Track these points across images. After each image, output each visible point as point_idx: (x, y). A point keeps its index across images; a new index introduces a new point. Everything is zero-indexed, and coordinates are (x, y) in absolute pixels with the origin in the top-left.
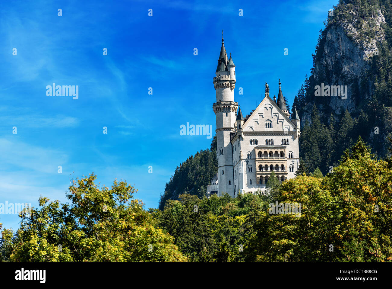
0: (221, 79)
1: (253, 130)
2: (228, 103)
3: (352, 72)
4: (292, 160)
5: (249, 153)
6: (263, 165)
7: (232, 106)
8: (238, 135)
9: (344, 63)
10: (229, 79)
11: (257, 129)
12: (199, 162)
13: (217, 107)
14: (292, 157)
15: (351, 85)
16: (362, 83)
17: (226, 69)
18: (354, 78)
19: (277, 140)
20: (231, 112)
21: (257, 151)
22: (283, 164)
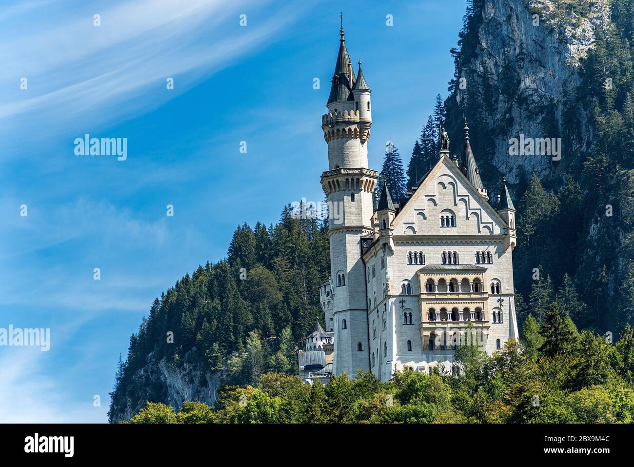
0: (341, 119)
1: (415, 232)
2: (355, 172)
3: (543, 90)
4: (499, 298)
5: (406, 283)
6: (438, 308)
7: (365, 178)
8: (381, 243)
9: (523, 71)
10: (357, 119)
11: (422, 229)
12: (205, 289)
13: (331, 180)
14: (498, 292)
15: (541, 118)
16: (564, 114)
17: (351, 97)
18: (546, 103)
19: (467, 255)
20: (362, 192)
21: (424, 278)
22: (481, 305)
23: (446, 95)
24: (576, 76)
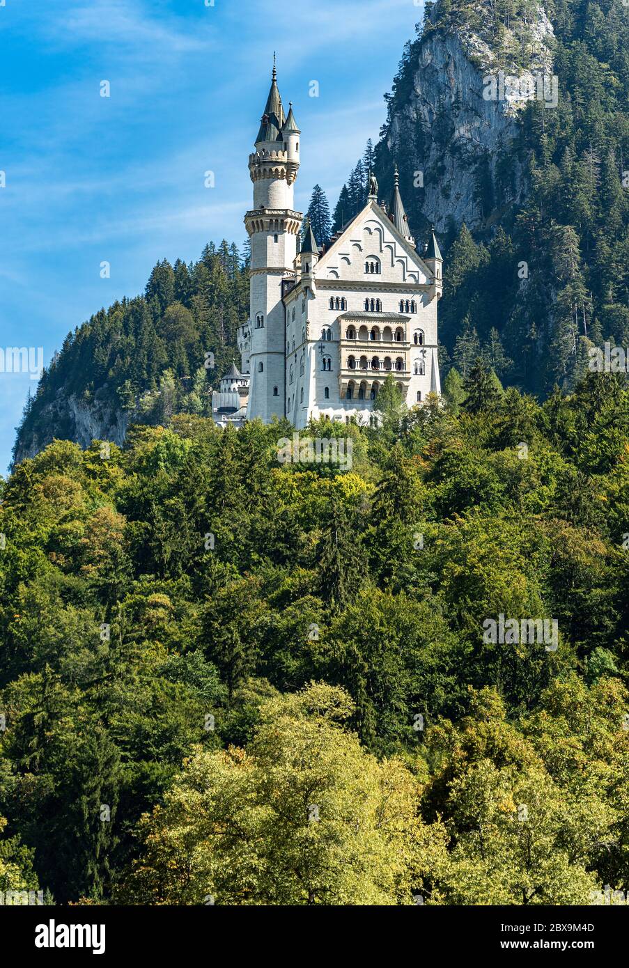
0: (268, 159)
1: (338, 277)
2: (279, 212)
3: (477, 141)
4: (421, 348)
5: (327, 328)
6: (357, 355)
7: (289, 220)
8: (303, 286)
9: (458, 120)
10: (285, 159)
11: (346, 274)
12: (120, 325)
13: (255, 220)
14: (421, 343)
15: (474, 168)
16: (499, 166)
17: (280, 138)
18: (480, 153)
19: (390, 302)
20: (286, 234)
21: (345, 324)
22: (402, 355)
23: (377, 139)
24: (513, 127)
